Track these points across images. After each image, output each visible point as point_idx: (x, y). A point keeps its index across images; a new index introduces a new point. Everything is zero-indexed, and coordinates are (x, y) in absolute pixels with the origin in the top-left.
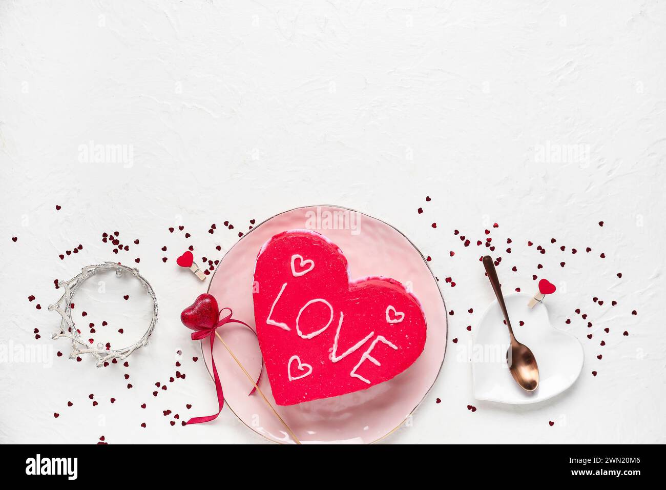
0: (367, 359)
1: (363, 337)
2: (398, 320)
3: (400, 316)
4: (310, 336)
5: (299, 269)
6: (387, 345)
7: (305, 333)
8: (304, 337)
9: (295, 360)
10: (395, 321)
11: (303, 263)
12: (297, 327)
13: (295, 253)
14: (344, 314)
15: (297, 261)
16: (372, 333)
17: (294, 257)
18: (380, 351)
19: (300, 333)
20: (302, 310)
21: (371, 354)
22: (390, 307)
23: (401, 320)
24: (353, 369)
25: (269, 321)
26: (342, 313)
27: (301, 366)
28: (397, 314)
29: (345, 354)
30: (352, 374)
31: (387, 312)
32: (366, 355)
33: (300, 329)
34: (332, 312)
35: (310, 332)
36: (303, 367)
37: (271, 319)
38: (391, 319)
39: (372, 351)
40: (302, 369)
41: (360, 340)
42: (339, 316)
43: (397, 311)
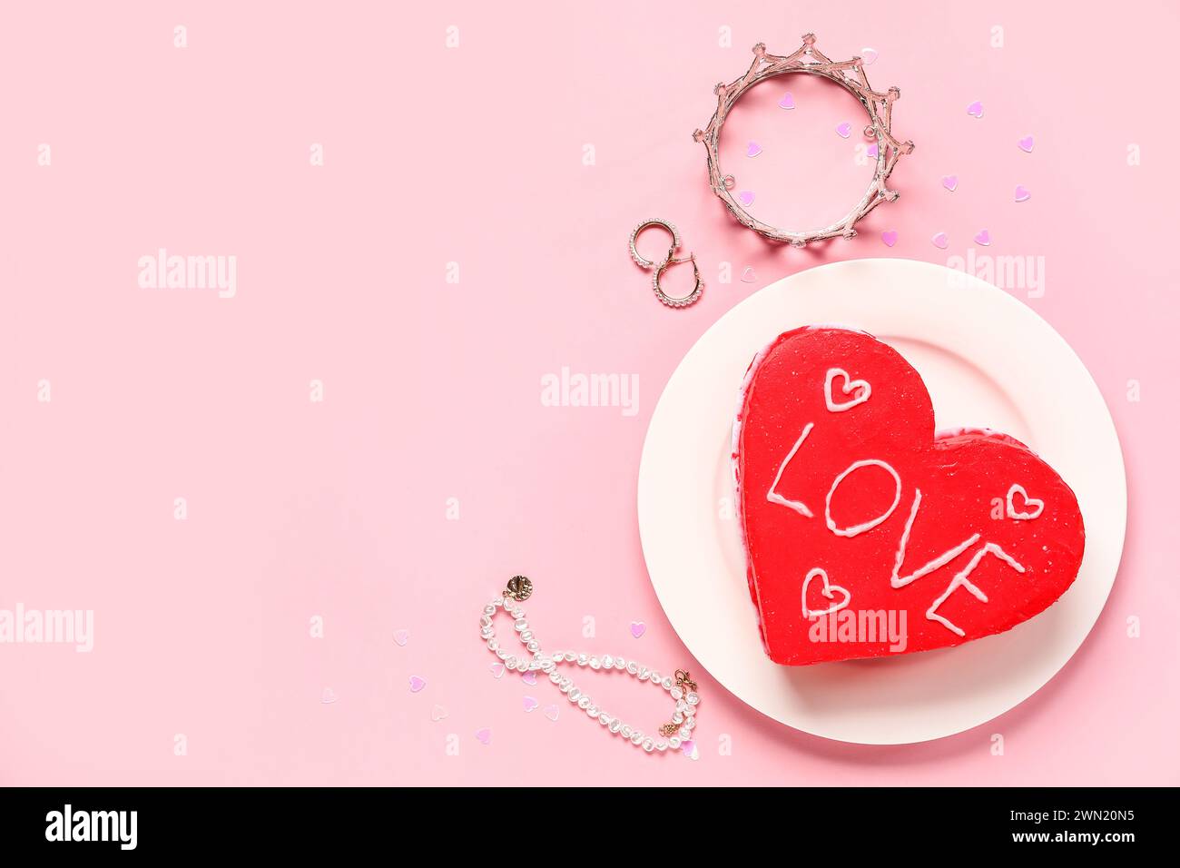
0: (962, 587)
1: (958, 544)
2: (1029, 514)
3: (1036, 507)
4: (852, 531)
5: (840, 396)
6: (1005, 562)
7: (841, 526)
8: (839, 532)
9: (818, 577)
10: (1025, 516)
11: (848, 387)
12: (828, 511)
13: (834, 365)
14: (922, 493)
15: (838, 380)
16: (976, 536)
17: (832, 372)
18: (988, 573)
19: (831, 524)
20: (840, 478)
21: (968, 577)
22: (1016, 488)
23: (1035, 515)
24: (931, 605)
25: (772, 496)
26: (918, 492)
27: (828, 590)
28: (1028, 501)
29: (918, 573)
30: (930, 614)
31: (1010, 496)
32: (960, 578)
33: (832, 516)
34: (899, 487)
35: (852, 525)
36: (832, 592)
37: (775, 492)
38: (1018, 510)
39: (973, 571)
40: (831, 596)
41: (950, 547)
42: (914, 496)
43: (1030, 497)
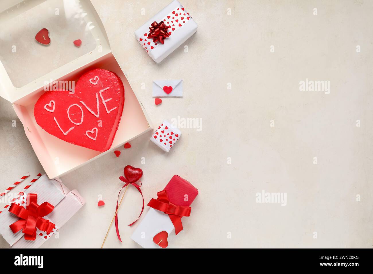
0: (106, 102)
1: (96, 99)
4: (82, 120)
5: (51, 108)
6: (105, 91)
7: (80, 122)
8: (81, 123)
9: (88, 133)
10: (97, 81)
11: (50, 105)
12: (75, 123)
13: (44, 106)
14: (82, 101)
15: (48, 107)
16: (97, 95)
18: (106, 95)
19: (78, 124)
20: (69, 117)
21: (105, 99)
22: (90, 80)
23: (98, 79)
24: (106, 111)
25: (65, 134)
26: (80, 102)
27: (92, 132)
29: (98, 110)
30: (108, 112)
31: (91, 82)
32: (104, 102)
33: (77, 123)
34: (77, 105)
35: (80, 120)
36: (93, 131)
37: (65, 133)
40: (94, 132)
42: (81, 103)
43: (94, 78)
